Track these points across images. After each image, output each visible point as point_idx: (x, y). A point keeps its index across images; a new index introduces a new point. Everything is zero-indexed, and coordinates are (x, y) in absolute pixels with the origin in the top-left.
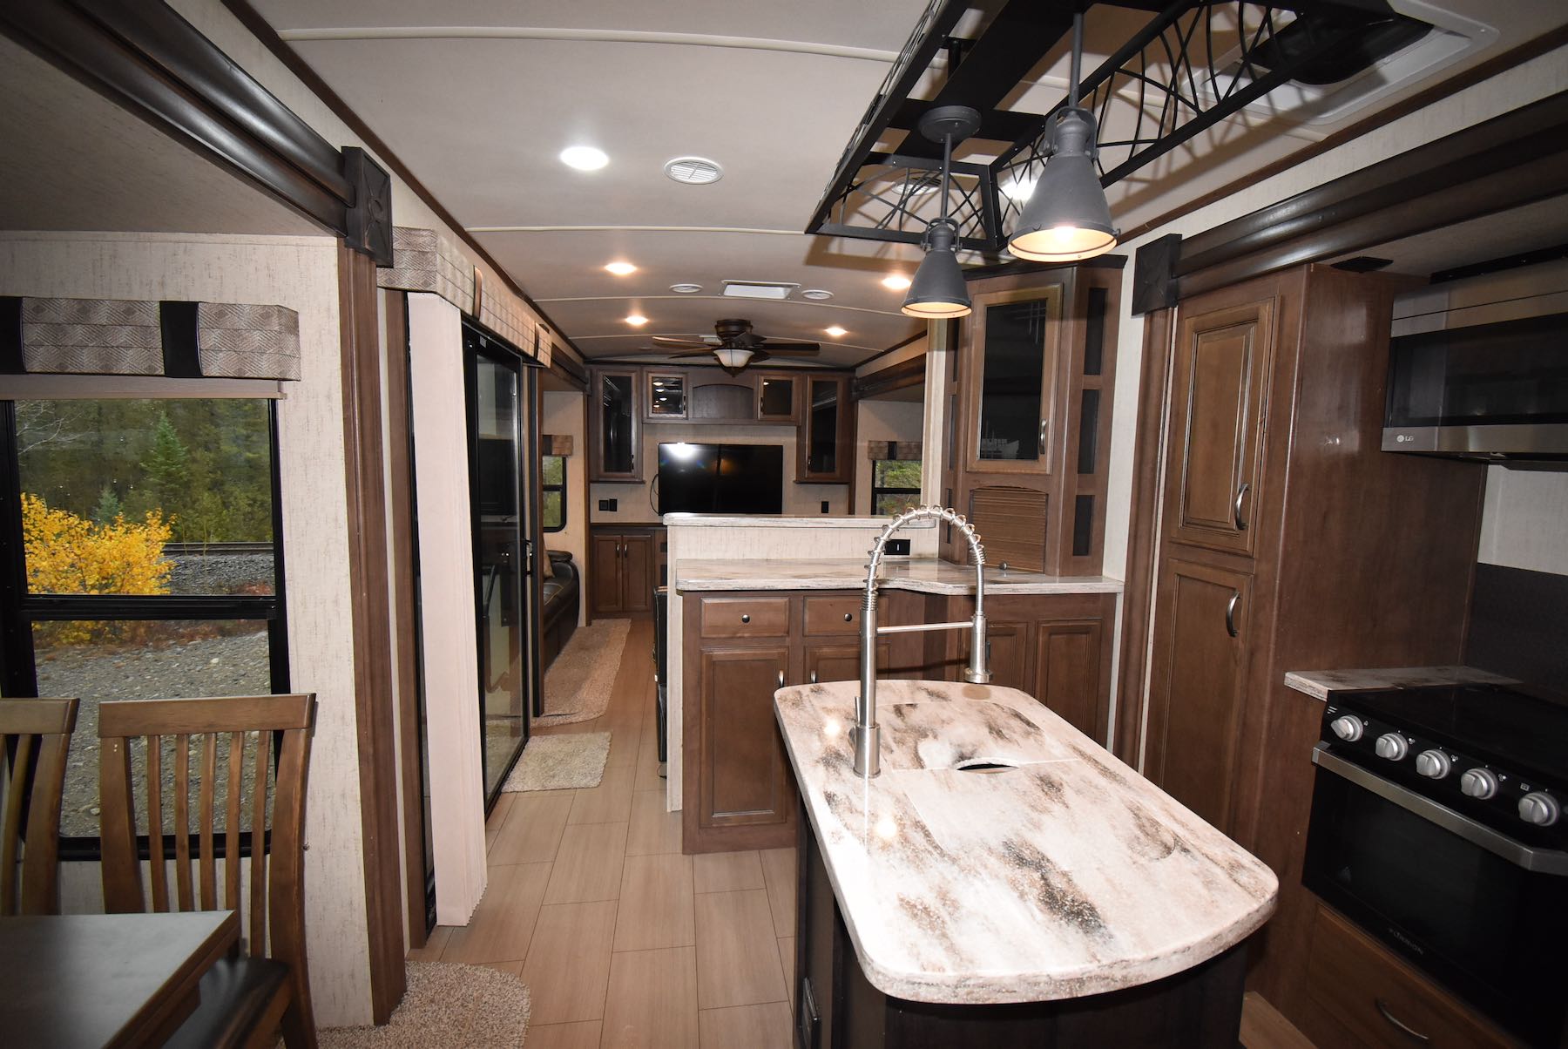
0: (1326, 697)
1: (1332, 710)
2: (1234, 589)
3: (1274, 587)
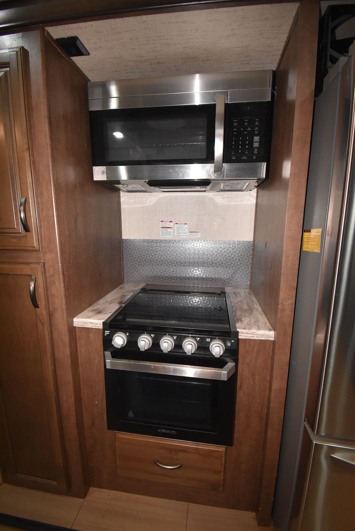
0: (102, 326)
1: (107, 332)
2: (31, 276)
3: (59, 269)
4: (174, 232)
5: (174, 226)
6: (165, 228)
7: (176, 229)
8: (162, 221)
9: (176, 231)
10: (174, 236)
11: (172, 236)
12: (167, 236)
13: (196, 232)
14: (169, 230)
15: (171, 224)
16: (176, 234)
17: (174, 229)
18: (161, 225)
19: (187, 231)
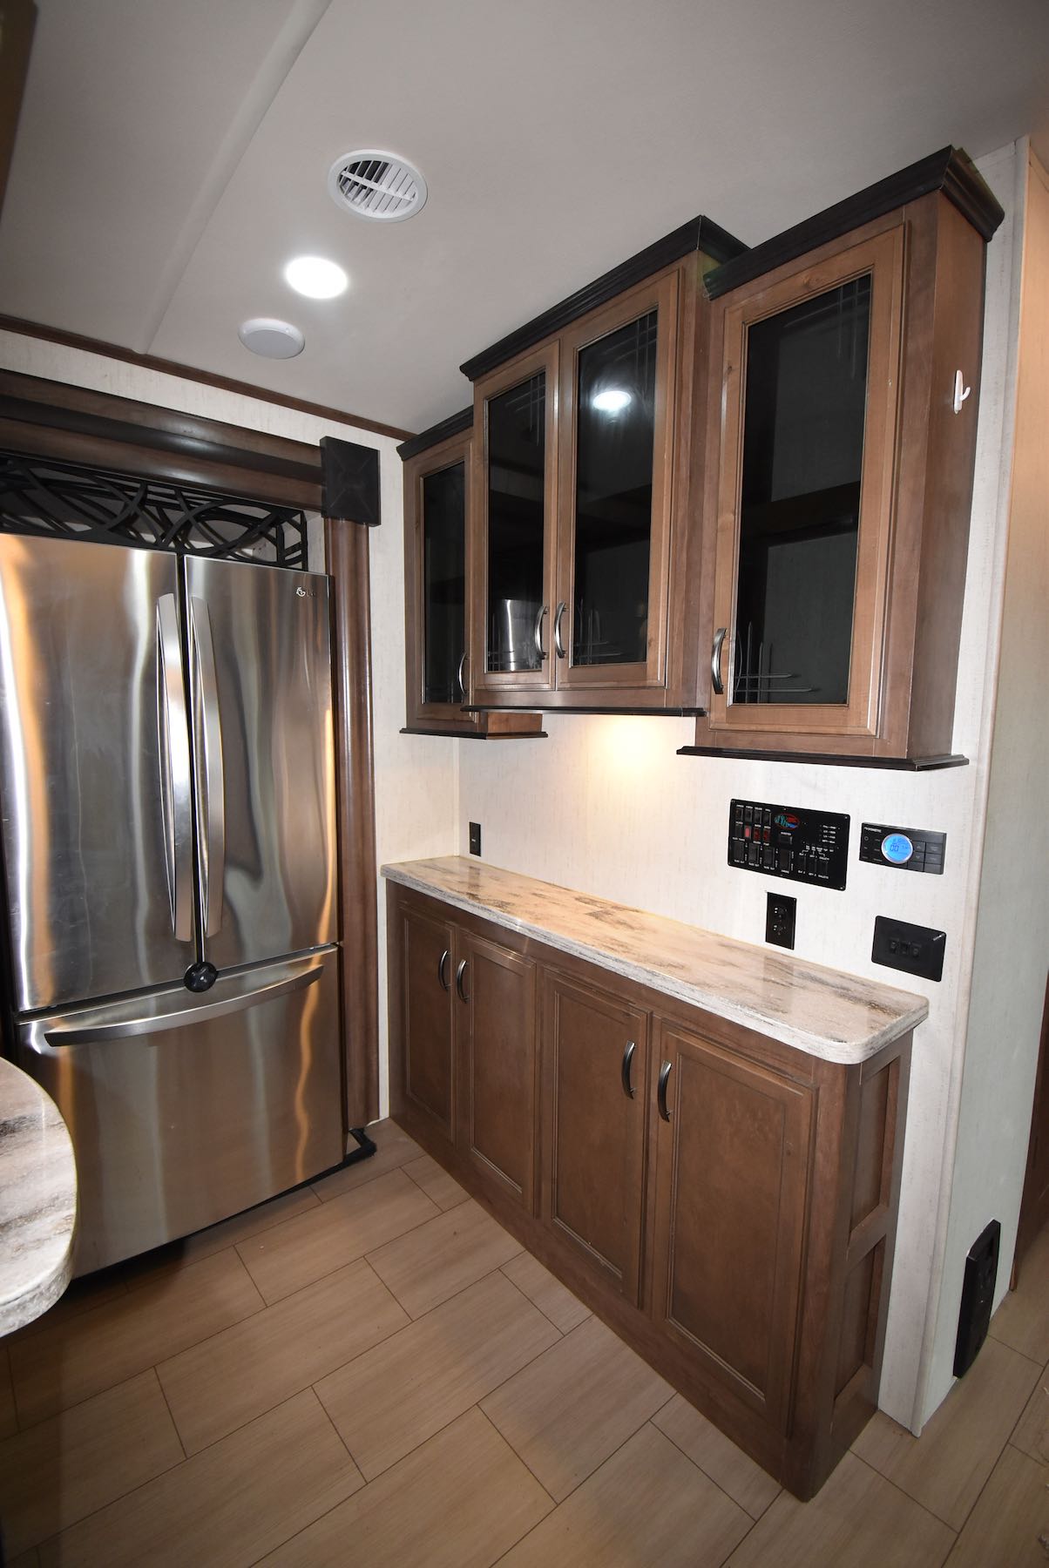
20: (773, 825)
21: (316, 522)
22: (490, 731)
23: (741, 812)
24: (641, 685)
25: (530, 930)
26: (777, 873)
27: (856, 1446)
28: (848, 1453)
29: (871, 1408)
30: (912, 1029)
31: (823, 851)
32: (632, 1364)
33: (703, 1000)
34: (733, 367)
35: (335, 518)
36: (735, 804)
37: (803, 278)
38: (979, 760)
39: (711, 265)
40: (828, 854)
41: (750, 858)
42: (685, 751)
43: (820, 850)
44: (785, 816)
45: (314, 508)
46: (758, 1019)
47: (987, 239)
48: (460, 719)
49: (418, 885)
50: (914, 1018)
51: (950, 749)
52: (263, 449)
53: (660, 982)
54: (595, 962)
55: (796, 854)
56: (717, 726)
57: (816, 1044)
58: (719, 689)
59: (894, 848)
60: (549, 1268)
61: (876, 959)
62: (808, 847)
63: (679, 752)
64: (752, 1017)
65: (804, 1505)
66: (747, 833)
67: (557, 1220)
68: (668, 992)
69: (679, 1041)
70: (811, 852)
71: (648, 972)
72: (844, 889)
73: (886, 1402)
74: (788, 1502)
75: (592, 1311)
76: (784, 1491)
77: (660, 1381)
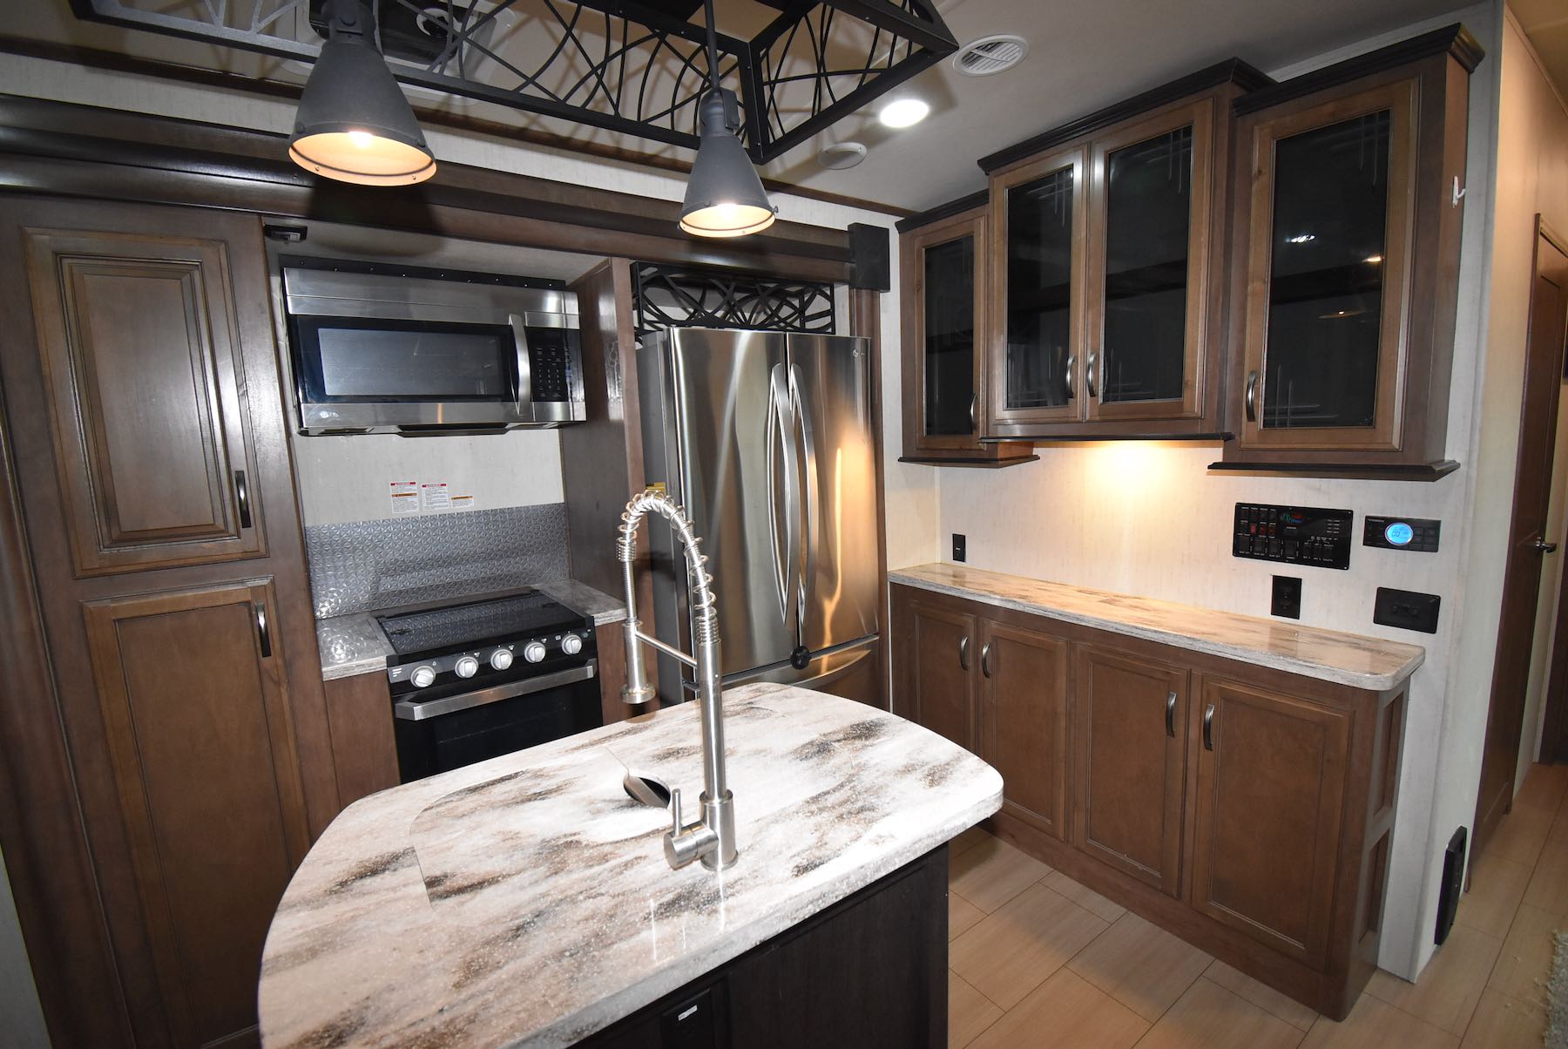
4: (421, 501)
5: (420, 491)
6: (400, 495)
7: (424, 495)
8: (392, 484)
9: (424, 500)
10: (421, 509)
11: (417, 510)
12: (408, 511)
13: (467, 497)
14: (409, 499)
15: (413, 487)
16: (425, 505)
17: (421, 496)
18: (392, 490)
19: (447, 498)
20: (1279, 522)
21: (842, 292)
22: (999, 457)
23: (1246, 514)
24: (1177, 416)
25: (1060, 615)
26: (1282, 559)
27: (1367, 989)
28: (1362, 994)
29: (1374, 968)
30: (1409, 676)
31: (1327, 540)
32: (1171, 943)
33: (1245, 655)
34: (1263, 171)
35: (859, 288)
36: (1239, 507)
37: (1329, 108)
38: (1469, 464)
39: (1239, 92)
40: (1332, 542)
41: (1256, 549)
42: (1214, 466)
43: (1324, 539)
44: (1291, 515)
45: (843, 282)
46: (1300, 665)
47: (1470, 72)
48: (968, 447)
49: (930, 586)
50: (1418, 661)
51: (1444, 456)
52: (812, 239)
53: (1201, 645)
54: (1133, 635)
55: (1302, 544)
56: (1247, 446)
57: (1355, 678)
58: (1251, 416)
59: (1396, 534)
60: (1081, 881)
61: (1377, 621)
62: (1313, 538)
63: (1210, 467)
64: (1294, 664)
65: (1338, 1024)
66: (1253, 530)
67: (1090, 841)
68: (1210, 652)
69: (1221, 688)
70: (1315, 541)
71: (1189, 638)
72: (1348, 569)
73: (1384, 962)
74: (1325, 1024)
75: (1126, 908)
76: (1321, 1016)
77: (1199, 952)
